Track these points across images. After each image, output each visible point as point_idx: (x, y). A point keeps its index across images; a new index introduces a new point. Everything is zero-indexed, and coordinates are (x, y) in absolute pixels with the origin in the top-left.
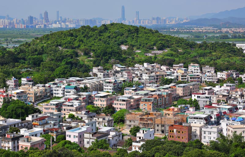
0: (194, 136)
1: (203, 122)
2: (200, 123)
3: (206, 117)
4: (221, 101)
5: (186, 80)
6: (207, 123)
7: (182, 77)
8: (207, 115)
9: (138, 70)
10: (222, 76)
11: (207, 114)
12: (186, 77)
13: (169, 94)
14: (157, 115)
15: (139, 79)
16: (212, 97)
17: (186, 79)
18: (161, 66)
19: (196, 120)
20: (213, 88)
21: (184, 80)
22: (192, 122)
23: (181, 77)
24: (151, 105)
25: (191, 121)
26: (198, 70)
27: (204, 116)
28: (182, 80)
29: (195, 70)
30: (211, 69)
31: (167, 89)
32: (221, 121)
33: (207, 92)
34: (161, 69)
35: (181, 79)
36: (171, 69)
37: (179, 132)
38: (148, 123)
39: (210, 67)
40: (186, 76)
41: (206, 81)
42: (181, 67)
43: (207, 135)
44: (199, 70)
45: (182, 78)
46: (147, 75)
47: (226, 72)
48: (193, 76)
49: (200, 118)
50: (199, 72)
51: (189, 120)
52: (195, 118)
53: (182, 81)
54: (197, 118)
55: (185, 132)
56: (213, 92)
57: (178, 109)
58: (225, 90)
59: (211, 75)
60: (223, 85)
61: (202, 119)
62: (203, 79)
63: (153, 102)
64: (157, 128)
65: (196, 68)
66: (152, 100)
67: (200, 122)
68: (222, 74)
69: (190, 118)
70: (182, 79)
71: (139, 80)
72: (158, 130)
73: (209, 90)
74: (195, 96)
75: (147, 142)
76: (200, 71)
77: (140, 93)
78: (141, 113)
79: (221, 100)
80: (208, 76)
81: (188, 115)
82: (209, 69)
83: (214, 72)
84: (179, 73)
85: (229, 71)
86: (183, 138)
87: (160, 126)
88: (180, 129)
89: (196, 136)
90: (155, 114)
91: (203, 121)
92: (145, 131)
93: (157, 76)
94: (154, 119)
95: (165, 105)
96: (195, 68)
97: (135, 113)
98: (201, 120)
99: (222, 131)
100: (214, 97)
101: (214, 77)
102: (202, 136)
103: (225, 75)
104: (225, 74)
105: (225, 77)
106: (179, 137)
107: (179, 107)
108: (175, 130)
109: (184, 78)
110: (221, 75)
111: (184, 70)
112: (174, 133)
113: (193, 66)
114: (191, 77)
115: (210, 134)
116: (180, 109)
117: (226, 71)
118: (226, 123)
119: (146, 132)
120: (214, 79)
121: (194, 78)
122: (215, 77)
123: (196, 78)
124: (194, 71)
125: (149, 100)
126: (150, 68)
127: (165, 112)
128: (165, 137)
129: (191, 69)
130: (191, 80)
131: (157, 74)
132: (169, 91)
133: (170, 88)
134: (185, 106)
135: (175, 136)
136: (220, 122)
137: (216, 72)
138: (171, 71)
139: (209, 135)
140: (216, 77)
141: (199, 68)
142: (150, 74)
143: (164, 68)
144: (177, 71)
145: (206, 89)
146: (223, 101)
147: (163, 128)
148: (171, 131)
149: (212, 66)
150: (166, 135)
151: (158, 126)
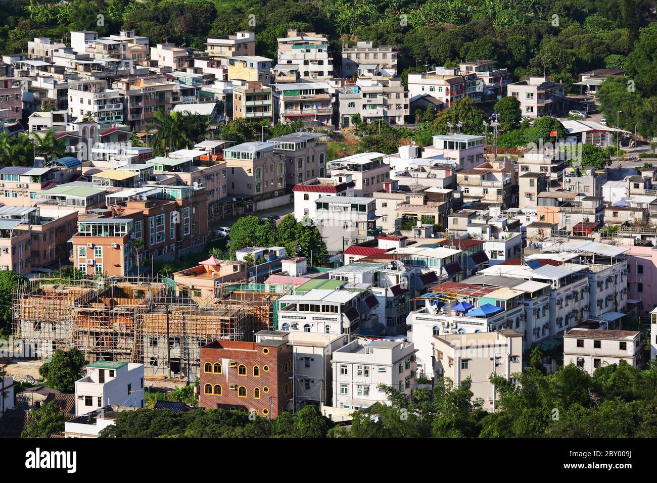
0: (302, 386)
1: (338, 324)
2: (327, 328)
3: (350, 302)
4: (419, 224)
5: (269, 113)
6: (353, 328)
7: (249, 98)
8: (356, 294)
9: (44, 69)
10: (432, 90)
11: (354, 290)
12: (266, 102)
13: (196, 194)
14: (148, 295)
15: (57, 118)
16: (379, 204)
17: (265, 108)
18: (152, 44)
19: (309, 315)
20: (386, 160)
21: (259, 114)
22: (295, 326)
23: (244, 98)
24: (122, 247)
25: (290, 322)
26: (321, 63)
27: (344, 297)
28: (251, 115)
29: (306, 63)
30: (380, 55)
31: (184, 167)
32: (412, 318)
33: (358, 177)
34: (154, 64)
35: (244, 110)
36: (198, 63)
37: (242, 370)
38: (111, 330)
39: (375, 46)
40: (265, 97)
41: (356, 118)
42: (242, 49)
43: (352, 378)
44: (326, 62)
45: (251, 103)
46: (89, 96)
47: (449, 73)
48: (300, 97)
49: (326, 309)
50: (326, 74)
51: (282, 318)
52: (305, 308)
53: (248, 119)
54: (314, 308)
55: (266, 368)
56: (388, 175)
57: (235, 268)
58: (437, 166)
59: (380, 88)
60: (430, 143)
61: (334, 309)
62: (344, 110)
63: (130, 233)
64: (149, 352)
65: (313, 54)
66: (123, 229)
67: (328, 323)
68: (430, 80)
69: (288, 309)
70: (249, 109)
71: (54, 120)
72: (154, 362)
73: (367, 167)
74: (306, 197)
75: (124, 421)
76: (331, 68)
77: (67, 196)
78: (80, 289)
79: (419, 217)
80: (364, 95)
81: (280, 296)
82: (371, 55)
83: (392, 72)
84: (235, 82)
85: (463, 67)
86: (257, 395)
87: (163, 342)
88: (247, 358)
89: (311, 384)
90: (141, 293)
91: (339, 318)
92: (107, 373)
93: (137, 98)
94: (136, 315)
95: (177, 244)
96: (310, 57)
97: (55, 288)
98: (329, 315)
99: (413, 358)
100: (389, 202)
101: (393, 95)
102: (334, 383)
103: (444, 88)
104: (442, 82)
105: (441, 95)
106: (242, 392)
107: (241, 256)
108: (225, 363)
109: (259, 103)
110: (427, 88)
111: (256, 65)
112: (224, 376)
113: (297, 44)
114: (290, 98)
115: (367, 373)
116: (243, 266)
117: (448, 67)
118: (433, 323)
119: (112, 374)
120: (394, 107)
121: (302, 104)
122: (398, 97)
123: (311, 103)
124: (302, 69)
125: (110, 229)
126: (102, 59)
127: (180, 280)
128: (184, 390)
129: (289, 62)
130: (290, 112)
131: (132, 87)
132: (196, 184)
133: (197, 162)
134: (265, 252)
135: (226, 386)
136: (408, 322)
137: (402, 71)
138: (197, 70)
139: (363, 379)
140: (402, 95)
141: (324, 56)
142: (102, 90)
143: (164, 55)
144: (225, 71)
145: (355, 168)
146: (425, 219)
147: (176, 352)
148: (208, 368)
149: (384, 44)
150: (188, 383)
151: (154, 343)
